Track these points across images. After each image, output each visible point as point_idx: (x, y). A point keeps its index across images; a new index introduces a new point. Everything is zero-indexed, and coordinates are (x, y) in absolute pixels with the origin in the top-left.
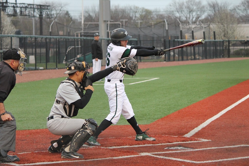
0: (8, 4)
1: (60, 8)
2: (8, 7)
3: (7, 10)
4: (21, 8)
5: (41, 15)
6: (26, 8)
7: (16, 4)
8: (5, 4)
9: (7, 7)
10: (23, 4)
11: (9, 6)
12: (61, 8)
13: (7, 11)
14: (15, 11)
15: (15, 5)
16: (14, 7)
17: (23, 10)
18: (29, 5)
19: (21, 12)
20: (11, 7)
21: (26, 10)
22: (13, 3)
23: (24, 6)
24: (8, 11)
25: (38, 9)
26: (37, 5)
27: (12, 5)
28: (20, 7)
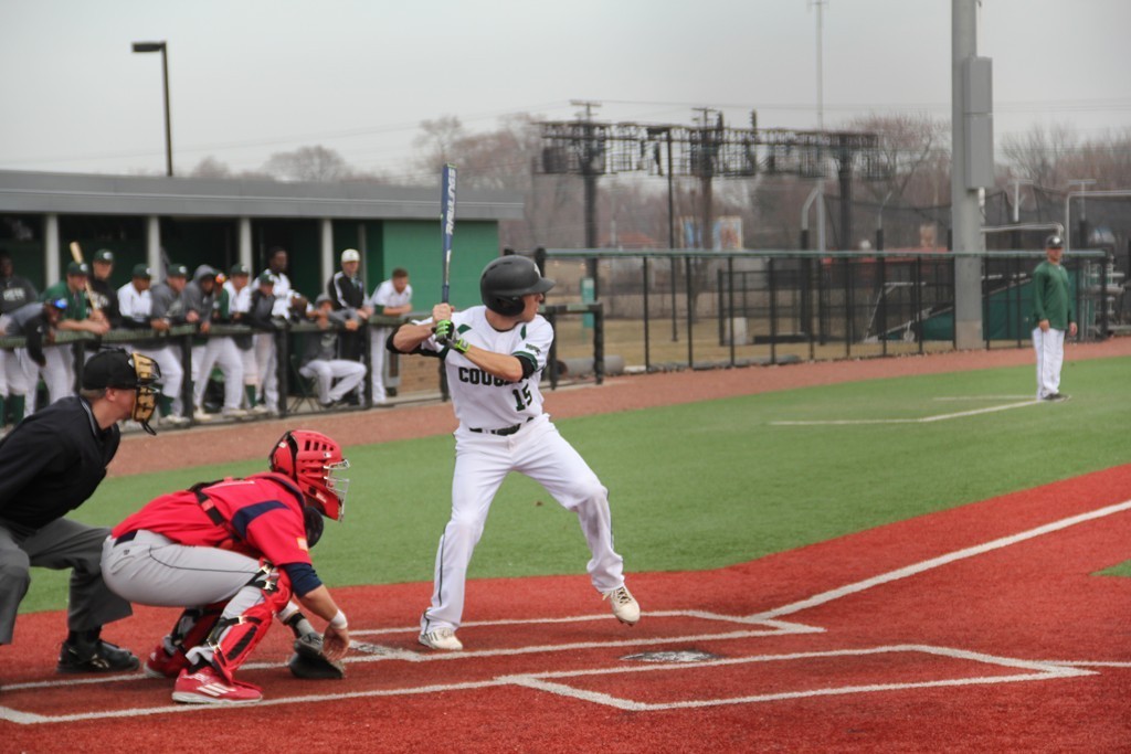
0: (726, 132)
1: (925, 141)
2: (726, 146)
3: (724, 155)
4: (772, 145)
5: (844, 173)
6: (790, 144)
7: (754, 132)
8: (713, 135)
9: (722, 142)
10: (776, 134)
11: (728, 143)
12: (931, 140)
13: (721, 158)
14: (751, 157)
15: (750, 137)
16: (746, 143)
17: (780, 152)
18: (799, 134)
19: (771, 161)
20: (737, 143)
21: (788, 152)
22: (742, 131)
23: (782, 138)
24: (726, 157)
25: (832, 147)
26: (831, 135)
27: (740, 137)
28: (768, 143)
